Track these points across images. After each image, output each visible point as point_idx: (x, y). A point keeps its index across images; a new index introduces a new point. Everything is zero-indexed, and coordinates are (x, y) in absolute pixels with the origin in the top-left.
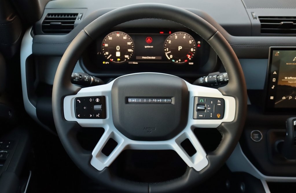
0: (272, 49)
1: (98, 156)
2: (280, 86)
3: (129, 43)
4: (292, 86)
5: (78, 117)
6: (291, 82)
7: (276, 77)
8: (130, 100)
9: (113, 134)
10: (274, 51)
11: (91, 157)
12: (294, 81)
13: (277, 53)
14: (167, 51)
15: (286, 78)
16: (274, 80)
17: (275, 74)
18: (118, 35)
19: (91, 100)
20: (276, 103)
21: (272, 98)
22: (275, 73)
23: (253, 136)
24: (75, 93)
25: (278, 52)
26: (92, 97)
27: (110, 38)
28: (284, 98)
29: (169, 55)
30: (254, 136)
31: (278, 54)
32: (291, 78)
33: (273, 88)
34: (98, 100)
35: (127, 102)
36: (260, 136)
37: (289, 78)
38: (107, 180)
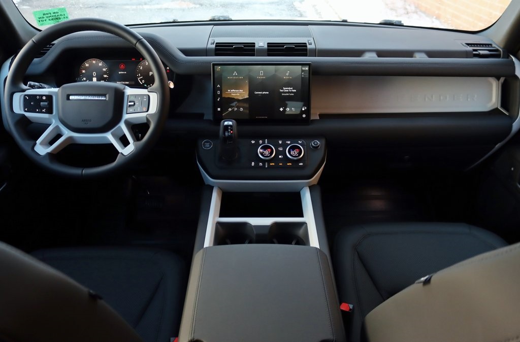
0: (214, 65)
1: (41, 144)
2: (224, 98)
3: (104, 70)
4: (236, 98)
5: (25, 111)
6: (234, 95)
7: (220, 89)
8: (71, 97)
9: (57, 127)
10: (215, 66)
11: (35, 144)
12: (237, 93)
14: (139, 77)
15: (229, 91)
16: (219, 92)
18: (94, 62)
19: (38, 97)
20: (223, 115)
21: (219, 109)
22: (219, 86)
23: (204, 145)
24: (24, 91)
25: (219, 67)
26: (39, 95)
27: (87, 65)
28: (230, 109)
29: (141, 80)
30: (205, 145)
31: (220, 69)
32: (233, 90)
33: (218, 100)
34: (44, 98)
35: (68, 99)
36: (210, 145)
37: (231, 91)
38: (48, 163)
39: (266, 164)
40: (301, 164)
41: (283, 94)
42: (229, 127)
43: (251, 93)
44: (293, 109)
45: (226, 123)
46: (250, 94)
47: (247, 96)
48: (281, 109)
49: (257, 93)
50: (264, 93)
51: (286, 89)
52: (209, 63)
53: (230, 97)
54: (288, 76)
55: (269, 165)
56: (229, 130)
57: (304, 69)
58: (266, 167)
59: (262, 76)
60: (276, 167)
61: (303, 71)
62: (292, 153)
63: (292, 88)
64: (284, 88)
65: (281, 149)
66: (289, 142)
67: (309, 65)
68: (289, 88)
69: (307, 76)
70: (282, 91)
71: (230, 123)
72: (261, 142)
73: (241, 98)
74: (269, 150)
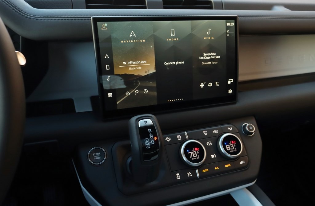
0: (96, 20)
4: (136, 74)
6: (133, 69)
7: (110, 61)
10: (99, 23)
12: (137, 67)
13: (104, 26)
15: (125, 63)
16: (108, 67)
17: (107, 58)
20: (117, 103)
21: (110, 95)
22: (107, 56)
23: (92, 157)
25: (106, 25)
28: (128, 93)
30: (94, 157)
31: (106, 27)
32: (131, 62)
33: (108, 80)
36: (102, 155)
37: (129, 63)
39: (197, 171)
40: (242, 162)
41: (203, 63)
42: (150, 130)
43: (159, 65)
44: (216, 83)
45: (141, 123)
46: (157, 68)
47: (152, 70)
48: (202, 85)
49: (168, 64)
50: (178, 63)
51: (207, 56)
52: (87, 18)
53: (128, 73)
54: (210, 36)
55: (200, 172)
56: (151, 136)
57: (229, 24)
58: (198, 175)
59: (174, 37)
60: (212, 175)
61: (228, 28)
62: (228, 147)
63: (215, 54)
64: (205, 55)
65: (209, 144)
66: (216, 132)
67: (234, 18)
68: (212, 54)
69: (234, 36)
70: (202, 58)
71: (149, 122)
72: (179, 137)
73: (144, 74)
74: (196, 149)
